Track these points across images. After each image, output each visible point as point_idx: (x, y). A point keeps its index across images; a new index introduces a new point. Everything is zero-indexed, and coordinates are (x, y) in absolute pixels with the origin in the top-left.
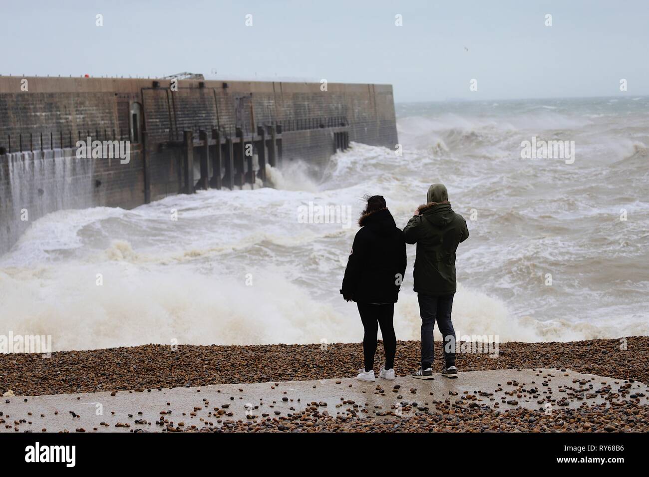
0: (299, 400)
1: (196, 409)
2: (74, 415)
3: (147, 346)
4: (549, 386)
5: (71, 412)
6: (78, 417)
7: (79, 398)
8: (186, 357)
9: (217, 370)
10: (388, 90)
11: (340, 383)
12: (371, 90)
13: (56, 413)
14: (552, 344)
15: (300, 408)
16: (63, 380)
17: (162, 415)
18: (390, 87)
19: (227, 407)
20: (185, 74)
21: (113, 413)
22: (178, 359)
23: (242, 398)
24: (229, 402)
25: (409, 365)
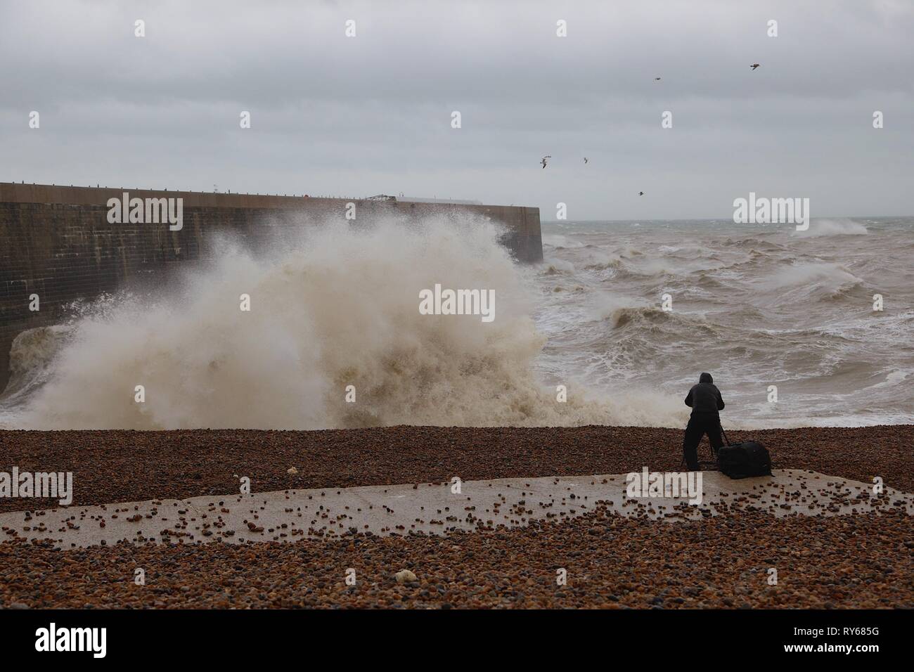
0: (586, 498)
1: (496, 505)
2: (388, 510)
3: (400, 427)
4: (808, 489)
5: (384, 507)
6: (392, 511)
7: (386, 491)
8: (435, 437)
9: (462, 449)
10: (536, 212)
11: (613, 480)
12: (523, 212)
13: (371, 508)
14: (739, 431)
15: (591, 506)
16: (334, 457)
17: (468, 512)
18: (537, 209)
19: (523, 503)
20: (382, 196)
21: (422, 508)
22: (428, 439)
23: (532, 494)
24: (522, 499)
25: (625, 449)
